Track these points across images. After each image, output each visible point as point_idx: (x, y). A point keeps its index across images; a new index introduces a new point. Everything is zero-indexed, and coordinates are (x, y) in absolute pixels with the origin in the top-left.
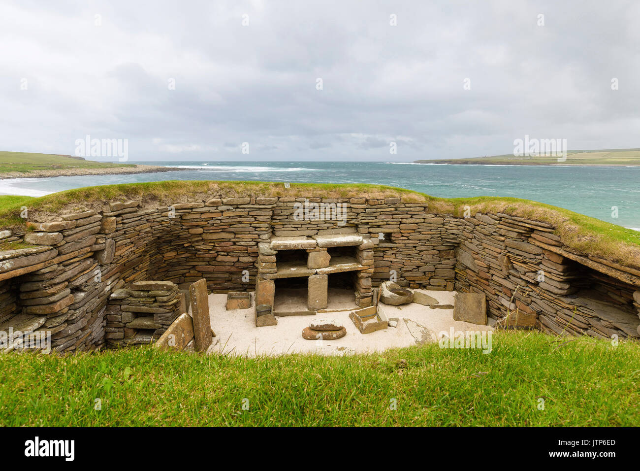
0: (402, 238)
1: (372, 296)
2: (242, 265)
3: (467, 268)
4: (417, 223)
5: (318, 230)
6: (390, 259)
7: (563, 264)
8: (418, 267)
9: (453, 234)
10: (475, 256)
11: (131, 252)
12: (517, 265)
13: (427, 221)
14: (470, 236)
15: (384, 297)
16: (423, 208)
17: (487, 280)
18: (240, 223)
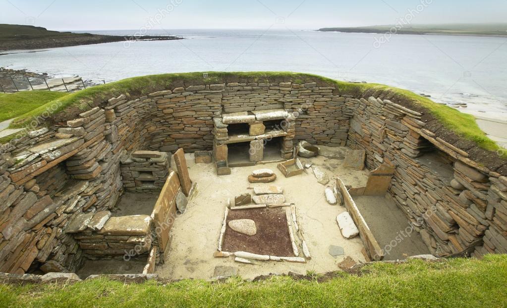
0: (314, 112)
1: (293, 152)
2: (203, 133)
3: (356, 132)
4: (326, 101)
5: (255, 106)
6: (305, 126)
7: (419, 139)
8: (324, 131)
9: (350, 109)
10: (363, 126)
11: (128, 131)
12: (390, 136)
13: (333, 100)
14: (362, 112)
15: (300, 152)
16: (332, 91)
17: (369, 142)
18: (200, 104)
